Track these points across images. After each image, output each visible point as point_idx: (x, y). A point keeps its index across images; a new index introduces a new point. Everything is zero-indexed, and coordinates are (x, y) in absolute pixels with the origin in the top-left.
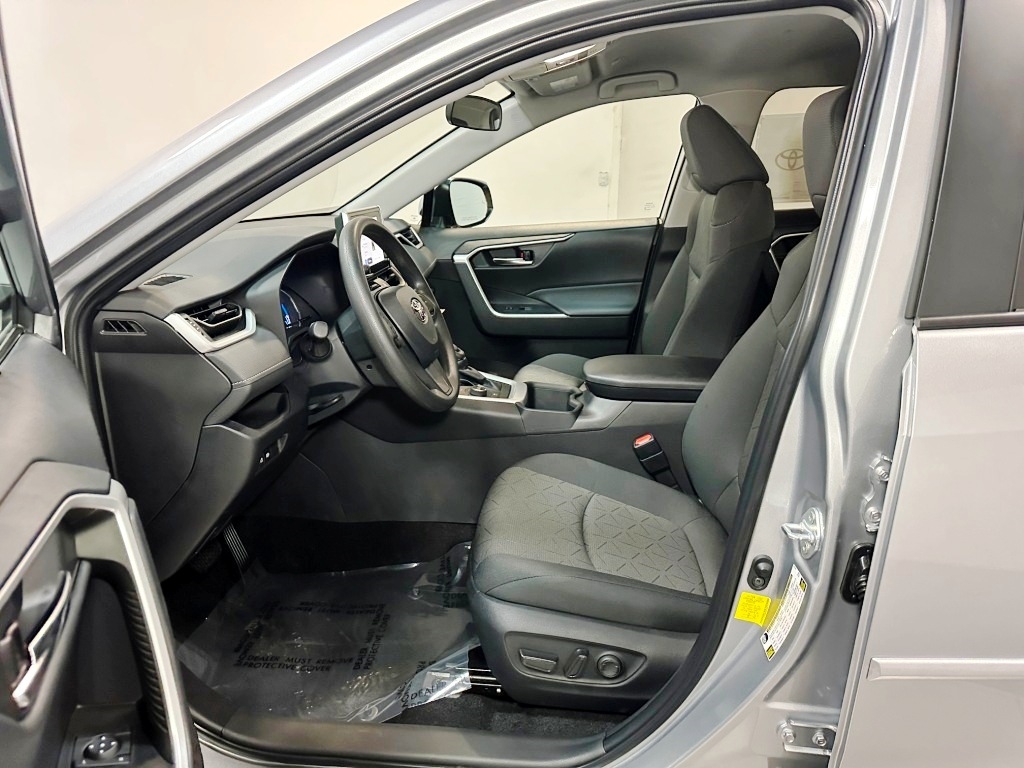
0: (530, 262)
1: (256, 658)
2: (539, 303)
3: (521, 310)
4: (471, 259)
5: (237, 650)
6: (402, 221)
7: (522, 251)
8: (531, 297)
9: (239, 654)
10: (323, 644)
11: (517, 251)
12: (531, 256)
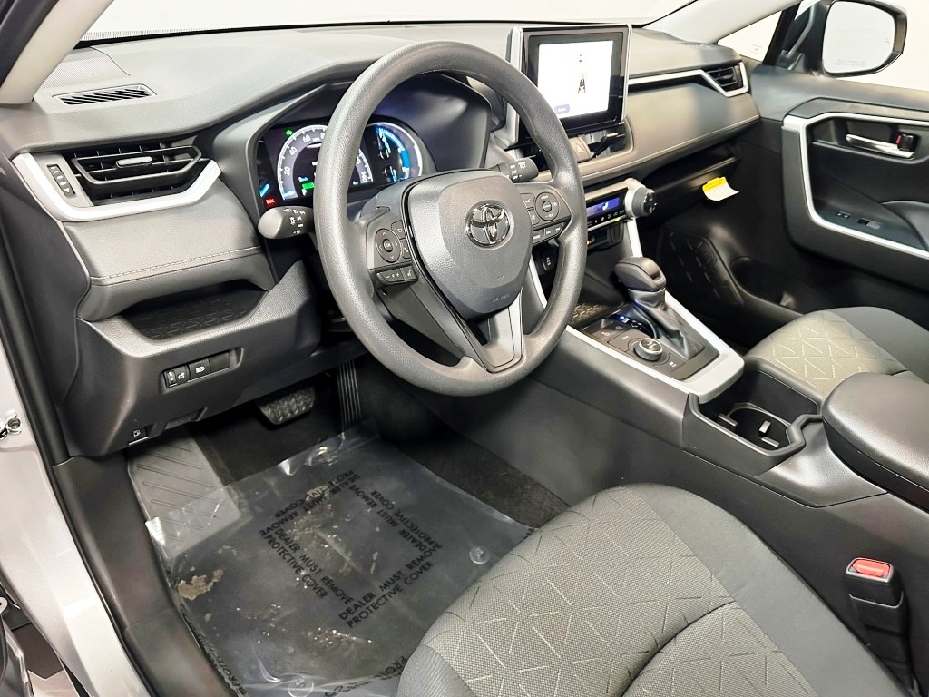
0: (908, 154)
1: (282, 535)
2: (900, 221)
3: (861, 223)
4: (810, 129)
5: (278, 515)
6: (731, 51)
7: (901, 133)
8: (888, 207)
9: (277, 520)
10: (347, 558)
11: (892, 132)
12: (913, 145)
